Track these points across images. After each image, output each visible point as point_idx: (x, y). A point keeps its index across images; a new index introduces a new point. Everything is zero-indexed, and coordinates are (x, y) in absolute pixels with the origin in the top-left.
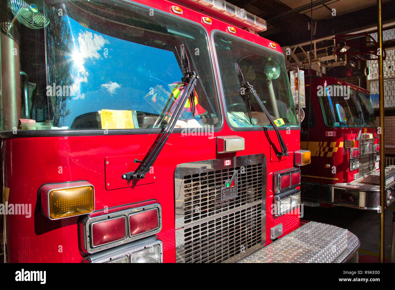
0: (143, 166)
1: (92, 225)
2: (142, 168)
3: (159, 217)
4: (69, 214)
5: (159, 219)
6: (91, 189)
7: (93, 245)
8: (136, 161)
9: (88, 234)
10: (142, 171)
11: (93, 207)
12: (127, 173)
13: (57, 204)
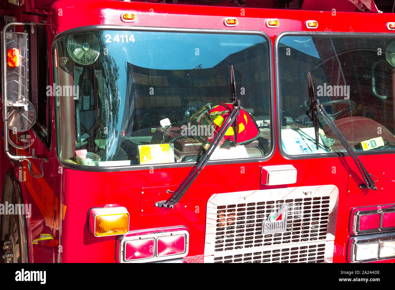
0: (173, 198)
1: (126, 244)
2: (172, 200)
3: (186, 243)
4: (110, 233)
5: (186, 245)
6: (127, 216)
7: (125, 259)
8: (168, 192)
9: (122, 250)
10: (172, 202)
11: (127, 230)
12: (159, 202)
13: (101, 225)
